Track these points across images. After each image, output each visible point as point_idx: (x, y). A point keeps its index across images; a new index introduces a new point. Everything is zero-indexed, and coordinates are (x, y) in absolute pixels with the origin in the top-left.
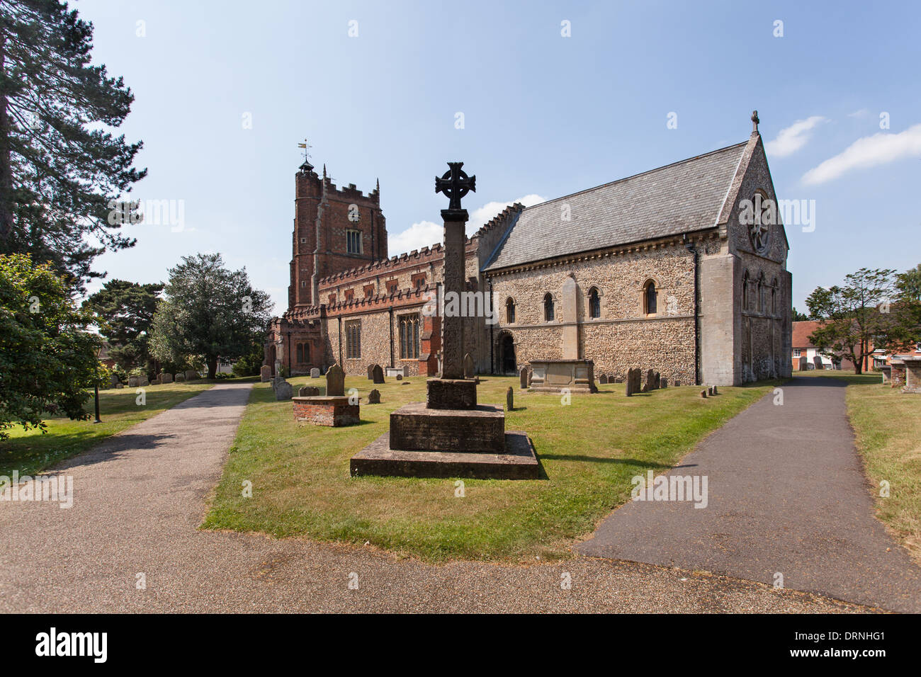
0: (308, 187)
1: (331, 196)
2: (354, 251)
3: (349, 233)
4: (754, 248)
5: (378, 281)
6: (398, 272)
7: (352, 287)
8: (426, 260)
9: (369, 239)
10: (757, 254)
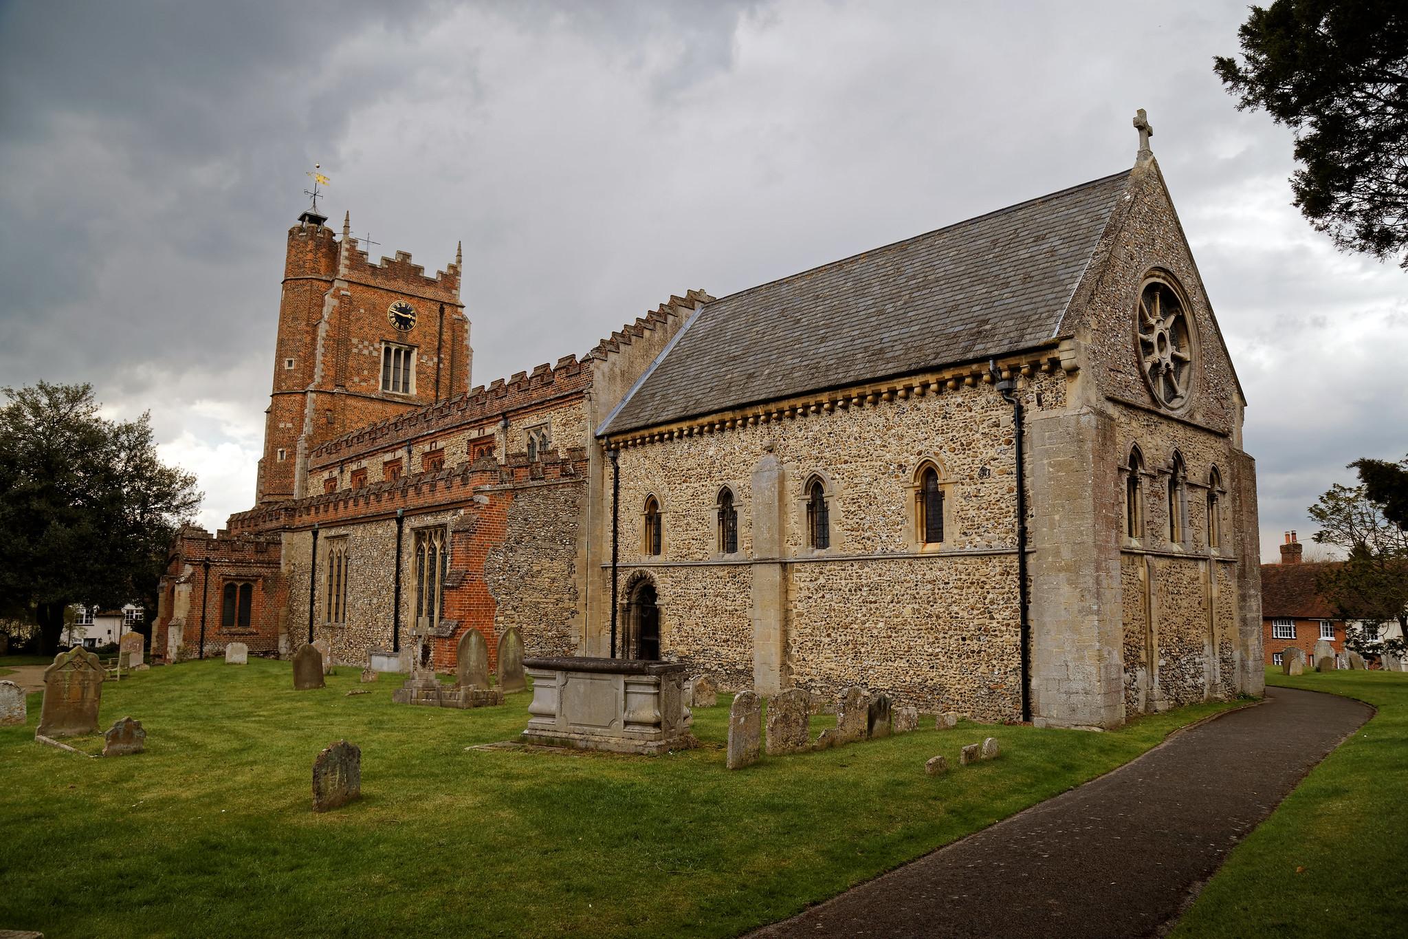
0: (310, 256)
1: (355, 276)
2: (395, 388)
3: (388, 351)
4: (1154, 400)
5: (410, 452)
6: (446, 432)
7: (365, 463)
8: (495, 407)
9: (430, 364)
10: (1163, 411)
